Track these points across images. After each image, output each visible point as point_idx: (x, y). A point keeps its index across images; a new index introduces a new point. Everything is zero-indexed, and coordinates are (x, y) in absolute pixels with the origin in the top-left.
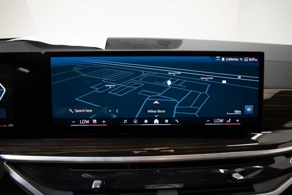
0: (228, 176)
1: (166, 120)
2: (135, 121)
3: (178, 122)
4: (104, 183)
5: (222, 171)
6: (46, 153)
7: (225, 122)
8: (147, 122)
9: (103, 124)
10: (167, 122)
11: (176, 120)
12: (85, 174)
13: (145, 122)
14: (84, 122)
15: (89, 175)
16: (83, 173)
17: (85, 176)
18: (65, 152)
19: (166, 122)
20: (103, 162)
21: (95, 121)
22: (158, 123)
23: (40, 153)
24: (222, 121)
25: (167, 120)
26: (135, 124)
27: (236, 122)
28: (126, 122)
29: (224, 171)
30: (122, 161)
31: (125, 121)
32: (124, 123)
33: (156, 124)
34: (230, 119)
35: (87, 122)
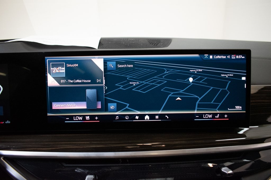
0: (217, 170)
1: (156, 116)
2: (126, 118)
3: (168, 118)
4: (97, 178)
5: (211, 165)
6: (41, 149)
7: (213, 117)
8: (138, 118)
9: (95, 120)
10: (158, 118)
11: (166, 116)
12: (78, 168)
13: (136, 118)
14: (77, 118)
15: (82, 170)
16: (76, 167)
17: (79, 170)
18: (59, 148)
19: (156, 118)
20: (95, 157)
21: (88, 117)
23: (35, 149)
25: (158, 116)
26: (126, 120)
27: (225, 118)
28: (118, 119)
29: (212, 165)
30: (114, 157)
32: (116, 119)
33: (147, 120)
34: (218, 115)
35: (81, 118)
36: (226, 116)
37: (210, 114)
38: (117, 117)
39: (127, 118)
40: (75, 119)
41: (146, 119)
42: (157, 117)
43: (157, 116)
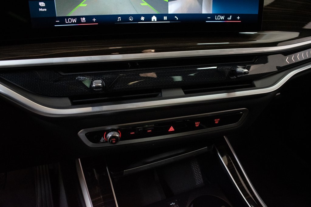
2: (130, 19)
3: (177, 19)
7: (226, 19)
9: (93, 22)
11: (176, 17)
13: (141, 19)
14: (70, 20)
21: (84, 19)
22: (156, 20)
24: (223, 18)
26: (130, 21)
27: (237, 20)
28: (120, 20)
30: (122, 59)
32: (118, 20)
33: (154, 21)
34: (231, 16)
35: (75, 21)
36: (238, 18)
37: (222, 15)
38: (119, 18)
40: (67, 21)
42: (165, 18)
43: (165, 16)
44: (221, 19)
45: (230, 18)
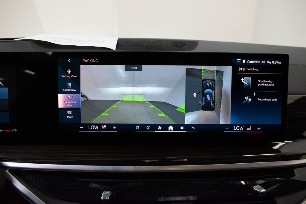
0: (249, 188)
1: (181, 127)
3: (194, 129)
4: (114, 194)
5: (243, 182)
6: (52, 161)
7: (245, 129)
8: (160, 129)
9: (113, 130)
10: (183, 129)
11: (192, 127)
12: (93, 184)
14: (92, 127)
15: (97, 186)
16: (91, 182)
17: (95, 186)
18: (72, 160)
19: (181, 129)
20: (113, 171)
21: (105, 126)
23: (45, 161)
24: (242, 128)
25: (183, 127)
27: (258, 130)
29: (245, 183)
30: (134, 171)
31: (138, 128)
32: (136, 129)
33: (171, 130)
34: (251, 127)
35: (97, 128)
36: (259, 128)
37: (241, 126)
38: (137, 127)
39: (148, 129)
40: (90, 128)
41: (169, 130)
44: (240, 129)
45: (250, 129)
